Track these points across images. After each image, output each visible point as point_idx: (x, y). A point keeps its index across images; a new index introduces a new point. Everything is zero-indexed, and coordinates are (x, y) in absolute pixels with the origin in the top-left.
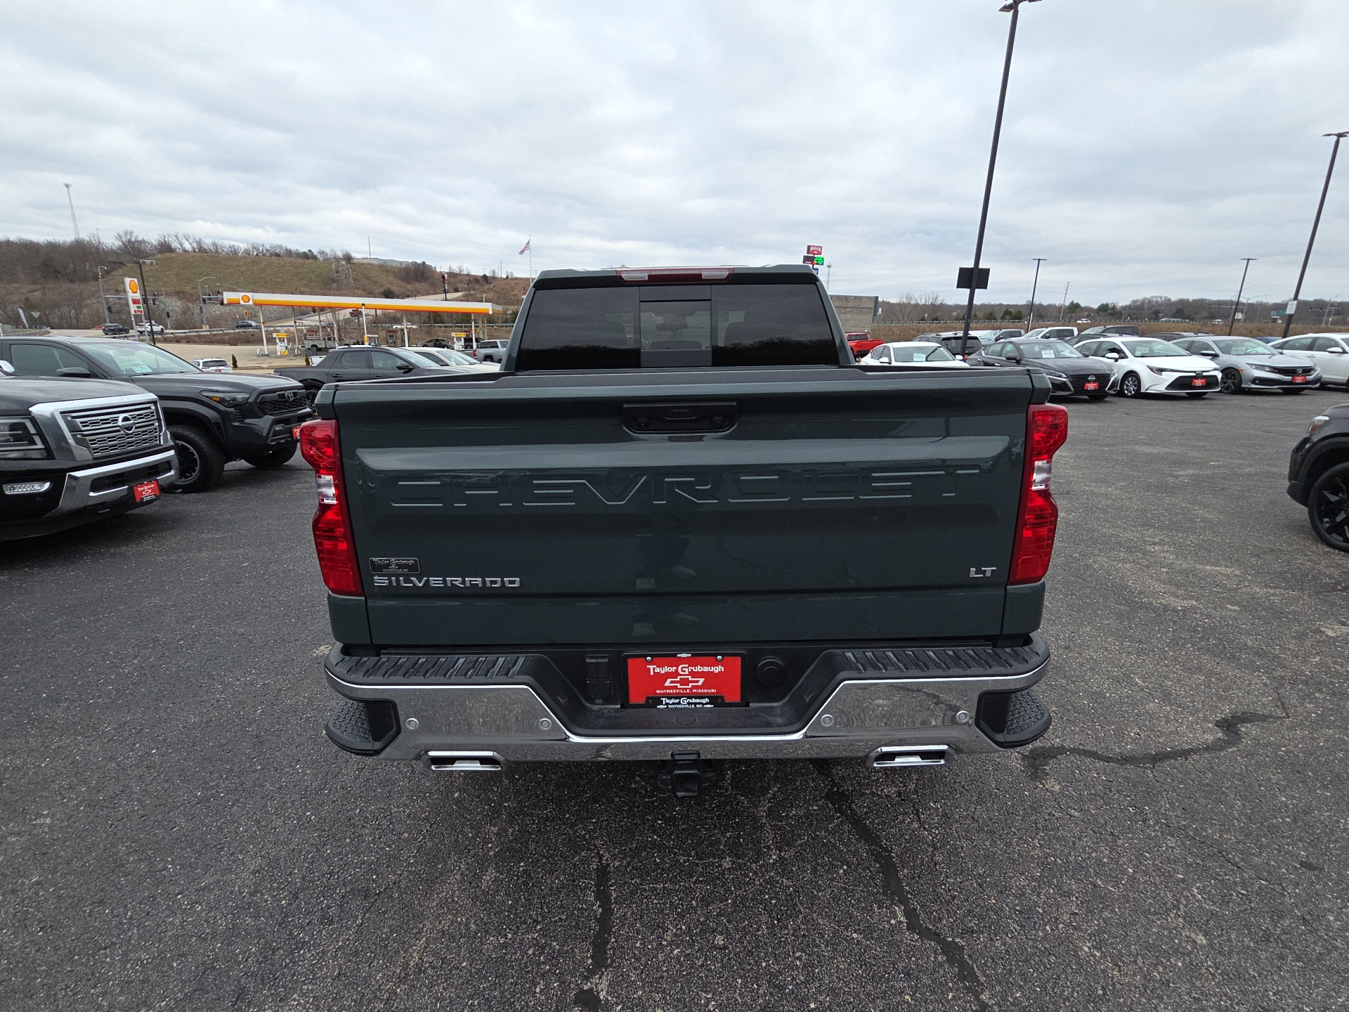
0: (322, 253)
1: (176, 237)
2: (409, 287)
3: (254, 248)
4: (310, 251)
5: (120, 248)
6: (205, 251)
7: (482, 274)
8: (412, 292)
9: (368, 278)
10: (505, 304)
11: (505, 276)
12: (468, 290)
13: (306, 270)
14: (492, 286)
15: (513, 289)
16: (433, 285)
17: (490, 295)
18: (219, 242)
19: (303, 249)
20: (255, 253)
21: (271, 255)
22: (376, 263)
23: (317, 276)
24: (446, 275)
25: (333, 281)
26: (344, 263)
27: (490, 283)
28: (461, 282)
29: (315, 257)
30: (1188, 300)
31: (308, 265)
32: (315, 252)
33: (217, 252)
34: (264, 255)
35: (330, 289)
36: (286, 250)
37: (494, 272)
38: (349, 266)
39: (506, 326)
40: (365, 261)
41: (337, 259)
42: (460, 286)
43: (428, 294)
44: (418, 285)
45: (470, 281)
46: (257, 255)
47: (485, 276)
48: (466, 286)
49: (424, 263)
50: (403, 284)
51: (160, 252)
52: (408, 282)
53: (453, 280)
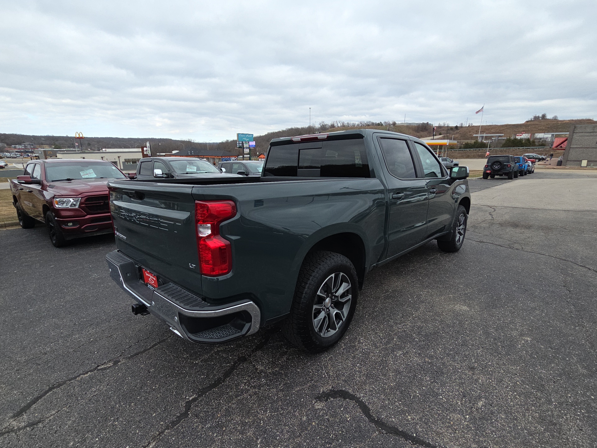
0: (385, 123)
1: (337, 122)
3: (361, 123)
4: (381, 122)
5: (320, 128)
7: (455, 126)
10: (463, 140)
11: (467, 126)
14: (459, 131)
15: (470, 132)
16: (429, 133)
18: (349, 122)
19: (379, 122)
20: (361, 125)
21: (366, 125)
22: (405, 125)
24: (435, 128)
26: (392, 125)
27: (459, 129)
28: (443, 130)
29: (382, 125)
32: (383, 122)
33: (348, 126)
34: (364, 125)
36: (372, 123)
37: (462, 124)
38: (394, 127)
39: (459, 150)
40: (401, 125)
41: (389, 125)
42: (442, 132)
43: (426, 137)
44: (422, 133)
45: (448, 130)
47: (456, 127)
48: (445, 132)
49: (428, 123)
50: (416, 133)
51: (331, 128)
52: (418, 132)
53: (440, 129)
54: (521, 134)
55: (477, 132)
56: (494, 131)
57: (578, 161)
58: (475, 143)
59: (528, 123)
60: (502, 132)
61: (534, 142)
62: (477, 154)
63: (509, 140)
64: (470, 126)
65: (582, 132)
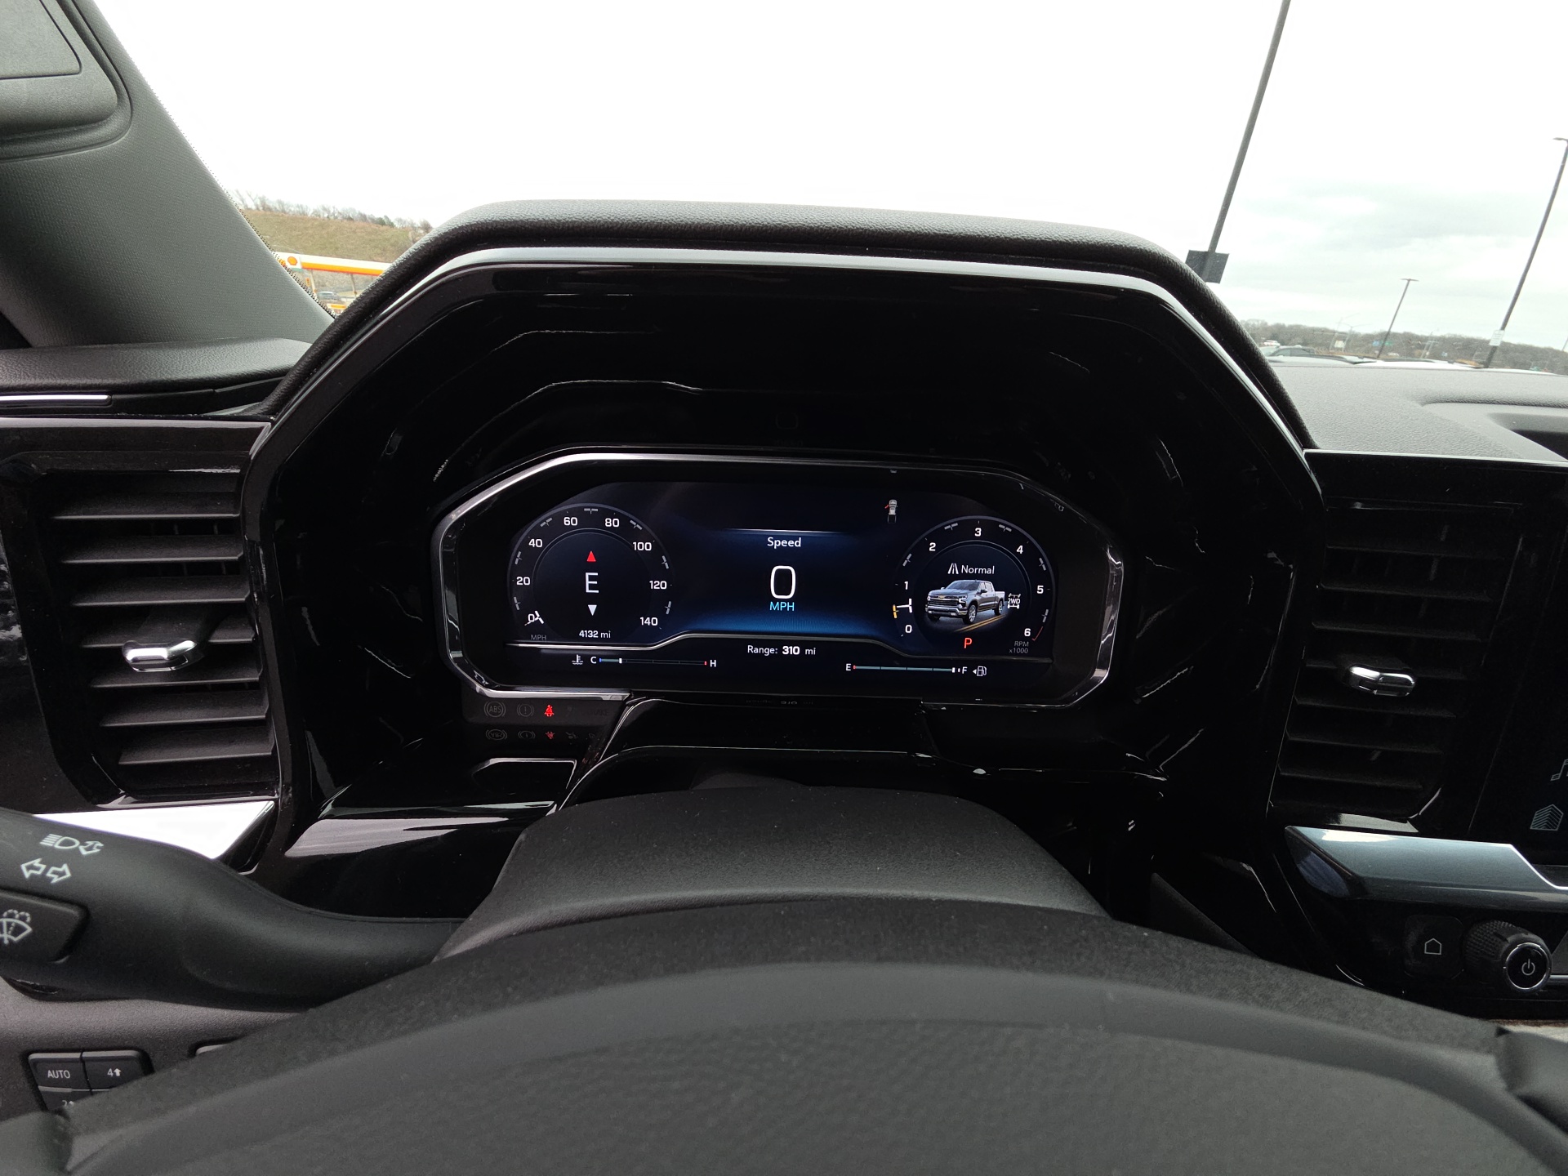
0: (400, 220)
1: (238, 192)
4: (386, 217)
6: (270, 209)
13: (379, 237)
18: (285, 202)
19: (378, 215)
20: (326, 215)
21: (344, 218)
23: (392, 245)
26: (422, 231)
29: (392, 225)
30: (1284, 325)
31: (383, 232)
33: (284, 211)
34: (336, 218)
36: (361, 215)
41: (414, 228)
46: (328, 217)
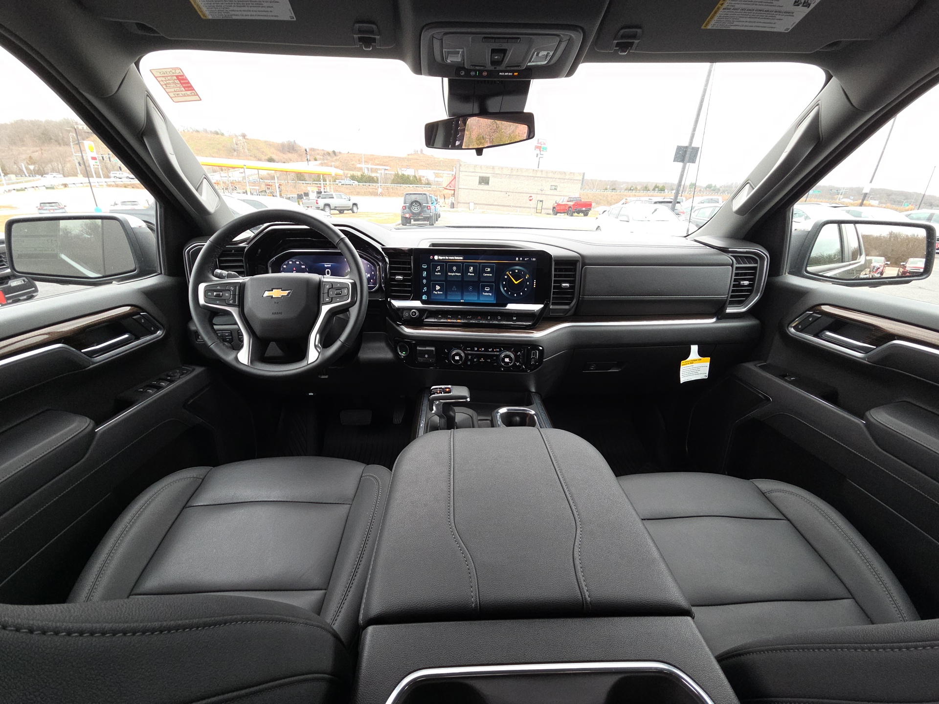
0: (227, 132)
2: (285, 156)
4: (219, 130)
7: (332, 150)
8: (287, 160)
9: (257, 149)
10: (346, 170)
11: (347, 152)
12: (323, 160)
13: (216, 142)
14: (338, 157)
15: (351, 160)
16: (301, 155)
17: (337, 164)
19: (214, 129)
21: (193, 131)
22: (262, 139)
23: (223, 147)
24: (308, 150)
25: (235, 150)
26: (241, 138)
27: (338, 156)
28: (318, 154)
29: (223, 134)
31: (218, 139)
35: (232, 155)
38: (244, 140)
41: (237, 136)
42: (318, 157)
43: (296, 161)
44: (290, 155)
45: (324, 154)
47: (334, 152)
48: (322, 157)
50: (281, 154)
52: (284, 153)
53: (313, 153)
54: (406, 169)
55: (360, 162)
56: (378, 163)
57: (467, 203)
58: (362, 175)
59: (410, 157)
60: (386, 164)
61: (420, 180)
62: (368, 190)
63: (397, 175)
64: (350, 153)
65: (466, 172)
